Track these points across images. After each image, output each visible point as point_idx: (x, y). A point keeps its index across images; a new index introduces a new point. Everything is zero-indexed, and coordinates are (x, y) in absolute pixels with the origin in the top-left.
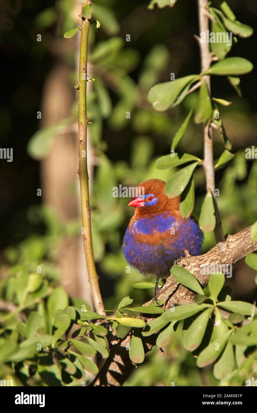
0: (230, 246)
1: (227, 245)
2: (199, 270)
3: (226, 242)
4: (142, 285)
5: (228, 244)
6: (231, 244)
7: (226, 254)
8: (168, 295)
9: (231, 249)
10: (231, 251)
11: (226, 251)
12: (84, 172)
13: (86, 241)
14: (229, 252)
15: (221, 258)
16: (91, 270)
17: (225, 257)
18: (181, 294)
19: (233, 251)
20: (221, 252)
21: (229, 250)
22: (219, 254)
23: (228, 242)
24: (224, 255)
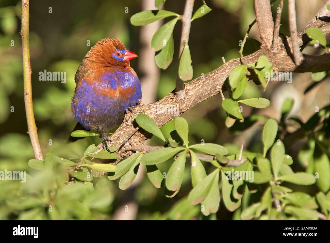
0: (189, 93)
1: (187, 93)
2: (155, 117)
3: (185, 90)
4: (81, 133)
5: (187, 91)
6: (190, 91)
7: (186, 100)
8: (123, 141)
9: (190, 96)
10: (190, 98)
11: (185, 98)
12: (27, 32)
13: (28, 95)
14: (188, 99)
15: (179, 105)
16: (32, 122)
17: (184, 104)
18: (136, 140)
19: (191, 97)
20: (179, 99)
21: (188, 97)
22: (177, 101)
23: (187, 90)
24: (183, 102)
